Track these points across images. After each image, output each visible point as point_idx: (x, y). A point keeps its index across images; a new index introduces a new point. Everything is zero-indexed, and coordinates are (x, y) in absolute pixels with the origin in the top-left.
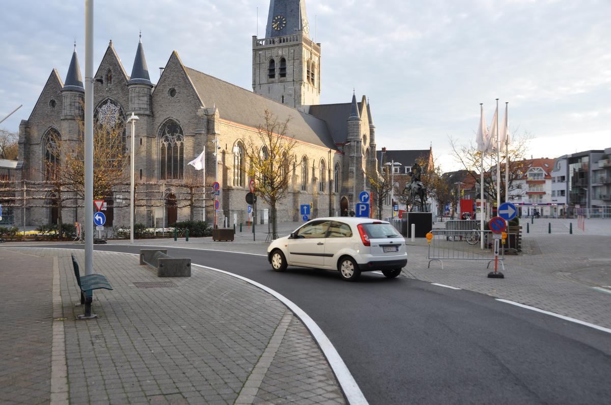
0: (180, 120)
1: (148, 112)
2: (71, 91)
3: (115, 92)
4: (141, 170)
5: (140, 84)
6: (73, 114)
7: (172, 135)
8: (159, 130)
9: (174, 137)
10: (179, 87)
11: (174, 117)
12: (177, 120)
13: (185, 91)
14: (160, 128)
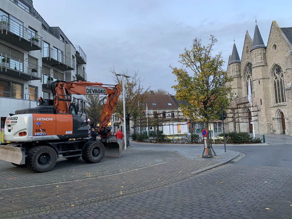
0: (280, 64)
1: (263, 64)
2: (232, 64)
3: (250, 58)
4: (261, 99)
5: (255, 49)
6: (234, 75)
7: (279, 74)
8: (271, 73)
9: (280, 75)
10: (278, 42)
11: (277, 63)
12: (278, 64)
13: (281, 44)
14: (271, 71)
